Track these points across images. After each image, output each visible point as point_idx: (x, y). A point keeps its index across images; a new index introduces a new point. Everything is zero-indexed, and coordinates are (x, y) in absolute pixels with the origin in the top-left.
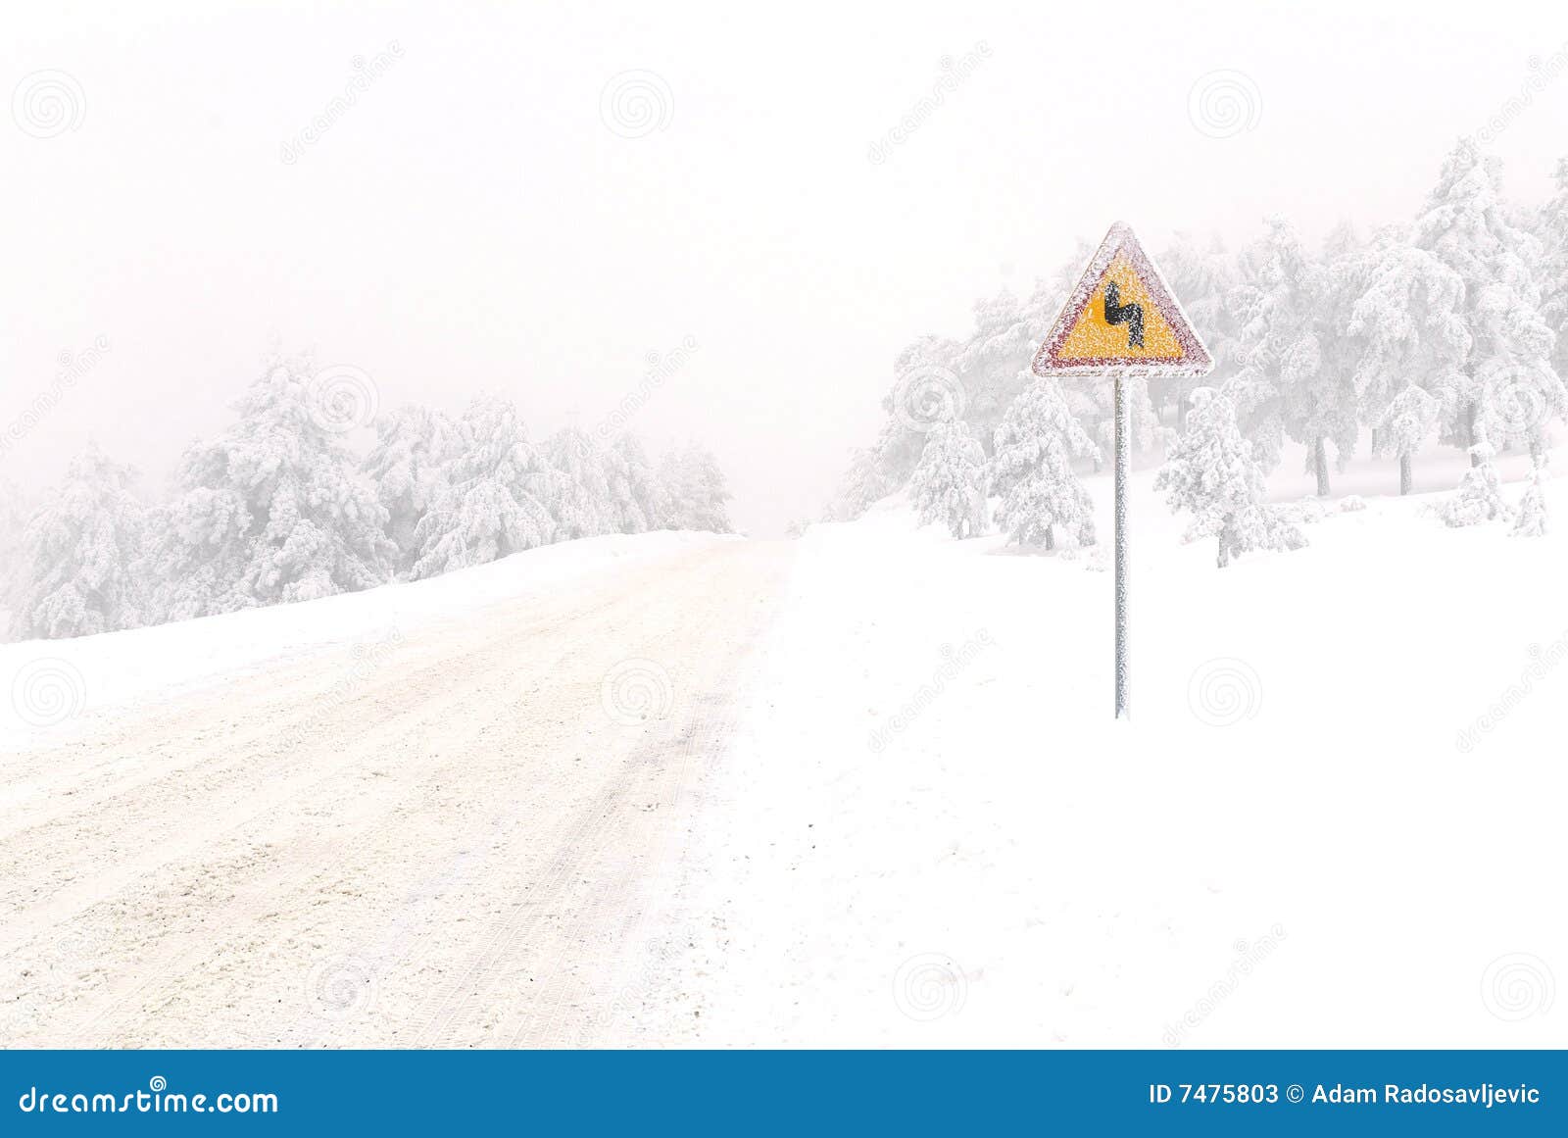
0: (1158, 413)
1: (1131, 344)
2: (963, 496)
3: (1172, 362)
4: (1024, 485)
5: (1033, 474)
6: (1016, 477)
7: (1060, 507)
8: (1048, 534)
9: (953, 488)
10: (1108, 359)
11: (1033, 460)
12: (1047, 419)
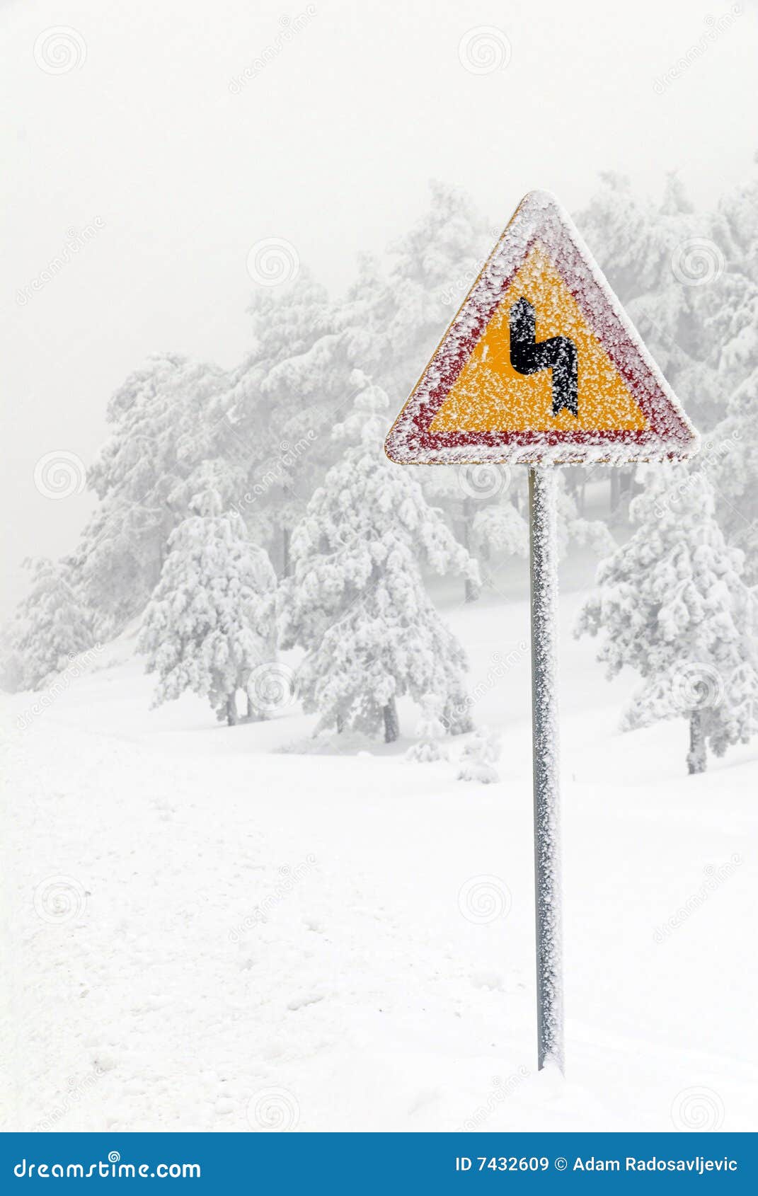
0: (575, 495)
1: (556, 409)
2: (236, 646)
3: (628, 440)
4: (344, 627)
5: (359, 607)
6: (329, 613)
7: (409, 666)
8: (388, 714)
9: (218, 633)
10: (517, 434)
11: (360, 583)
12: (384, 510)
